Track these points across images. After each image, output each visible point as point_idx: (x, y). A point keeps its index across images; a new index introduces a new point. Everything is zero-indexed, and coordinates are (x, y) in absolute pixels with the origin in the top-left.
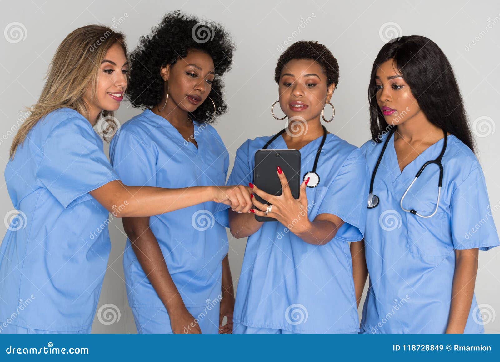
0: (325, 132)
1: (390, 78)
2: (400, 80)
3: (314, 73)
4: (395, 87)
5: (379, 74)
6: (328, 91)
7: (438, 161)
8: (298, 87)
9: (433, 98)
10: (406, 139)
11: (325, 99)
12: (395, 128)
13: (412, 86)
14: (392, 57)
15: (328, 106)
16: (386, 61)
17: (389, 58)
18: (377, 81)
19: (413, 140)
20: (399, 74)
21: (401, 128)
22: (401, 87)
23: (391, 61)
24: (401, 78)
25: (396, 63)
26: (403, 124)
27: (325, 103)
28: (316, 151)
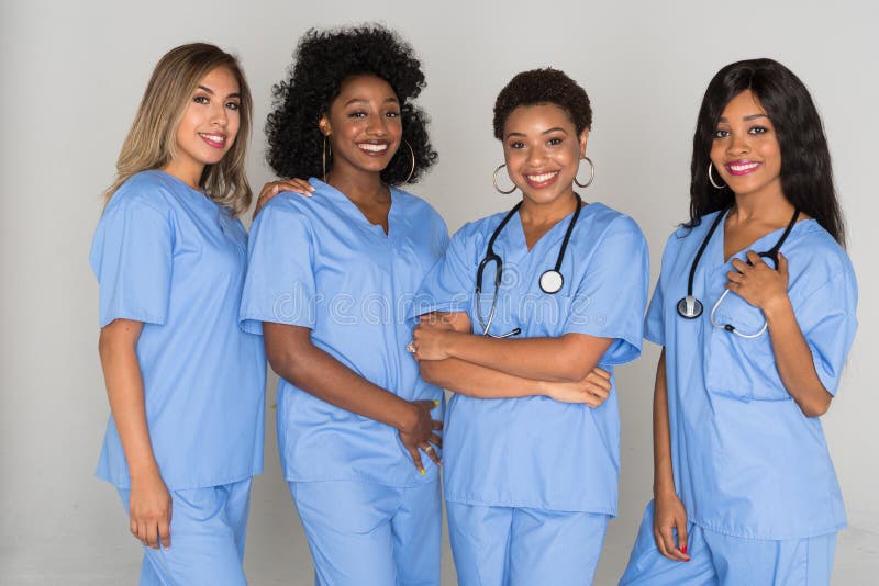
0: (579, 204)
3: (555, 126)
6: (580, 141)
8: (536, 152)
11: (578, 154)
15: (583, 163)
27: (579, 159)
28: (561, 242)
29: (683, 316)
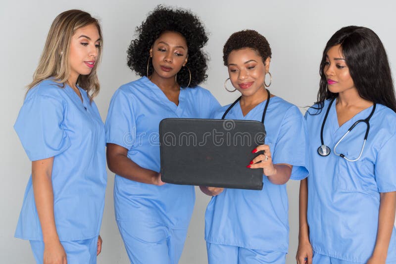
1: (336, 59)
2: (343, 63)
4: (338, 66)
5: (328, 54)
7: (367, 121)
8: (242, 73)
9: (365, 80)
10: (344, 104)
12: (336, 95)
13: (351, 68)
14: (340, 43)
16: (335, 45)
17: (338, 44)
18: (327, 59)
19: (349, 105)
20: (342, 58)
21: (341, 95)
22: (343, 67)
23: (339, 45)
24: (343, 61)
25: (342, 49)
26: (342, 92)
27: (265, 74)
29: (321, 155)
